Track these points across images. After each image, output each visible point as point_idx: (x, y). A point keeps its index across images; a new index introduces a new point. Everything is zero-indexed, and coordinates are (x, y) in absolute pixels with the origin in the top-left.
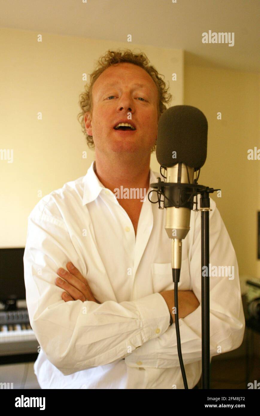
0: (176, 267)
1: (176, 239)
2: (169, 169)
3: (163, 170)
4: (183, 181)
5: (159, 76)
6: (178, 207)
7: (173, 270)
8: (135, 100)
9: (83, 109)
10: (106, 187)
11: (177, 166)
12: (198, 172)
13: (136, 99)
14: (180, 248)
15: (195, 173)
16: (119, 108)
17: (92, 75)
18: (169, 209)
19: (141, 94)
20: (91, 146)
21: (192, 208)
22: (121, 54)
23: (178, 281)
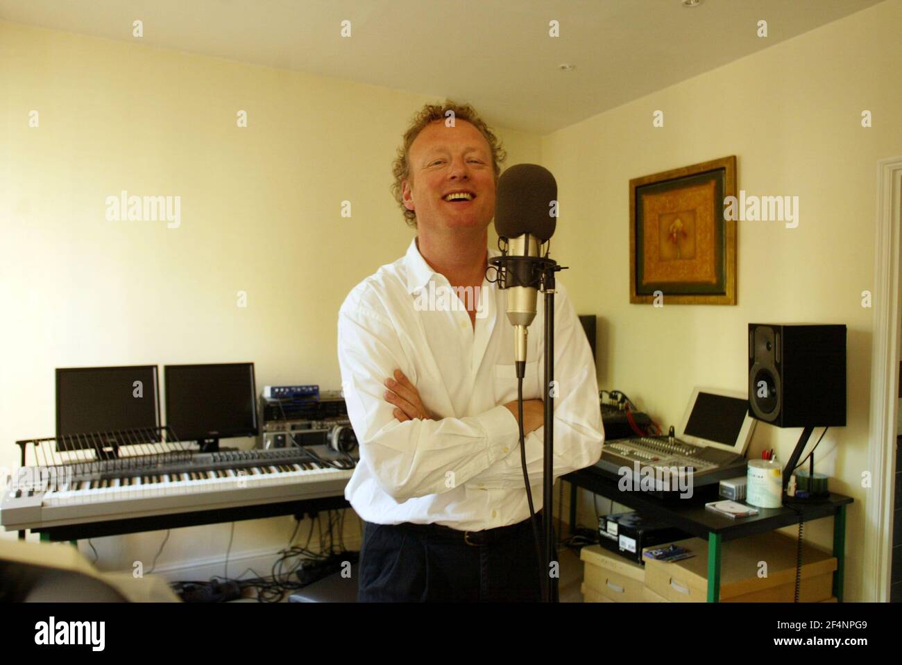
0: (521, 359)
1: (520, 326)
2: (511, 241)
3: (502, 243)
4: (530, 254)
5: (488, 129)
6: (524, 286)
7: (518, 363)
8: (467, 164)
9: (398, 179)
10: (437, 271)
11: (523, 237)
12: (546, 243)
13: (468, 162)
14: (526, 336)
15: (542, 246)
16: (449, 176)
17: (405, 136)
18: (512, 289)
19: (475, 156)
20: (410, 223)
21: (539, 289)
22: (441, 107)
23: (523, 376)
